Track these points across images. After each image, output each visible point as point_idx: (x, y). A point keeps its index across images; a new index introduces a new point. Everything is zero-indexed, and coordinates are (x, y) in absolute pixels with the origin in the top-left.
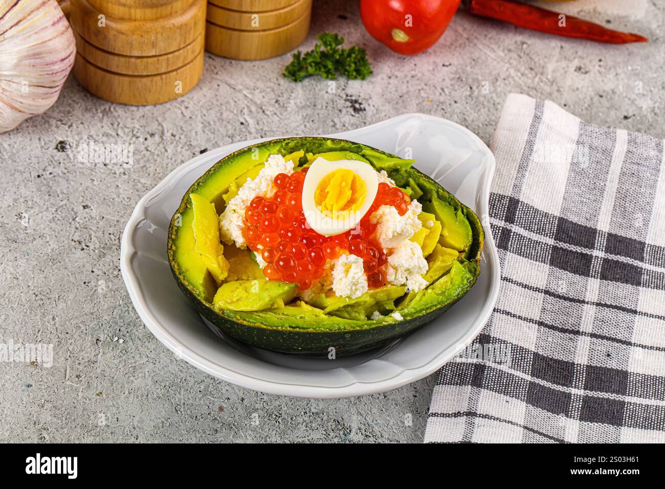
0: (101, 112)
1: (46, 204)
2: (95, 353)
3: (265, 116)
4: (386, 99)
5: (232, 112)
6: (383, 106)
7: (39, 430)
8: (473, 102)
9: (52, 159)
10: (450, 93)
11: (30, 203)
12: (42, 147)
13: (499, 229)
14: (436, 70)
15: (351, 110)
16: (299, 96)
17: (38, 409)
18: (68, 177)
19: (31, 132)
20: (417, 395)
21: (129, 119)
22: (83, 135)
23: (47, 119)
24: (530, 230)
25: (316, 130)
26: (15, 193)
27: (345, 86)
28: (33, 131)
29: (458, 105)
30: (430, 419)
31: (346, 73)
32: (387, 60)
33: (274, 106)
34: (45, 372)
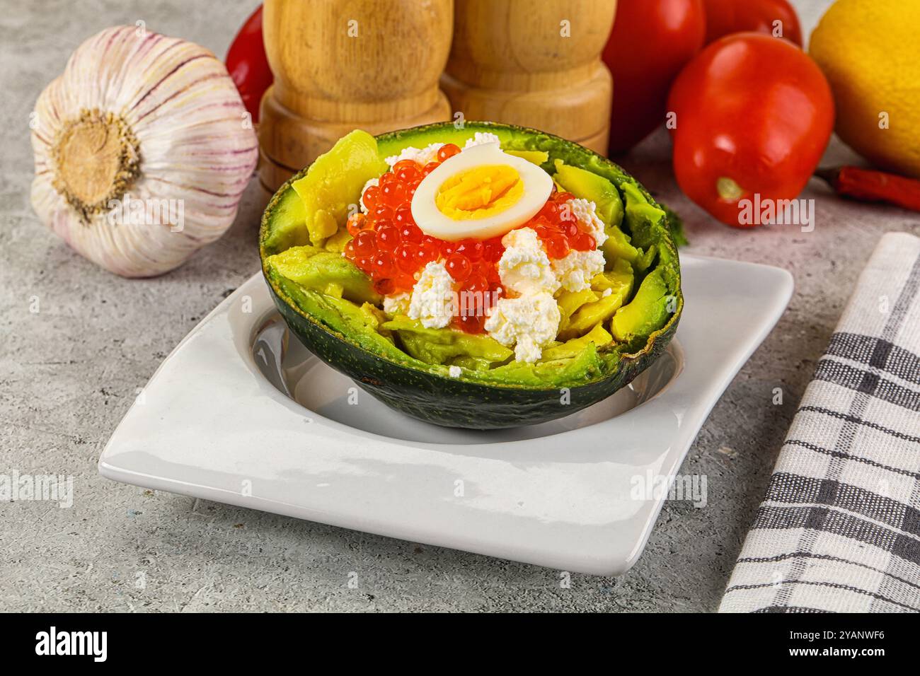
7: (143, 554)
8: (835, 276)
10: (802, 266)
12: (203, 294)
13: (861, 374)
14: (783, 245)
17: (146, 535)
19: (191, 279)
20: (723, 553)
23: (216, 269)
24: (909, 379)
26: (157, 333)
29: (812, 278)
30: (738, 565)
32: (712, 234)
34: (163, 502)
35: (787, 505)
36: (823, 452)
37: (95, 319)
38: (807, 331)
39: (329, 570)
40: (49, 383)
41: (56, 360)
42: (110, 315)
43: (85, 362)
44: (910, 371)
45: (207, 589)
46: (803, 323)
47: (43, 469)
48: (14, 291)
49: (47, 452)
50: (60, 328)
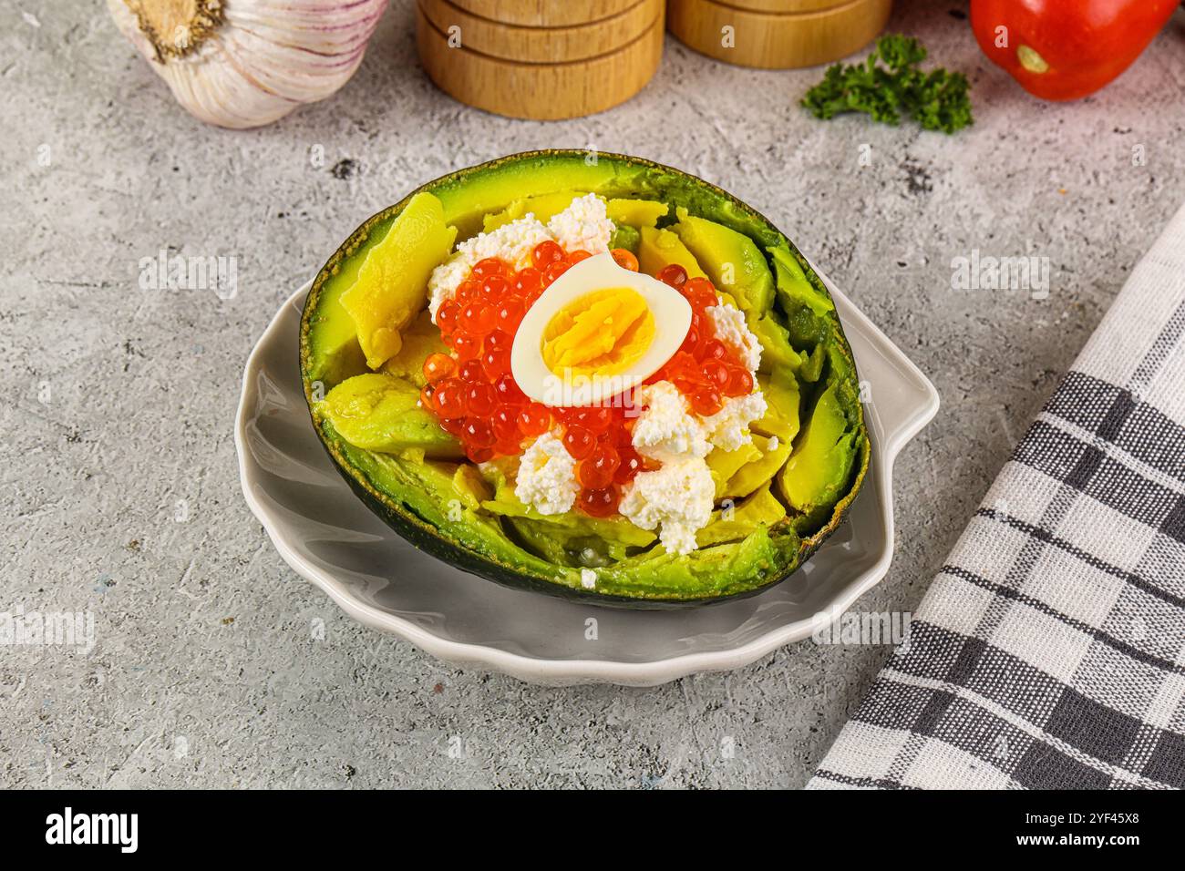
0: (440, 119)
1: (274, 267)
2: (251, 547)
3: (738, 173)
4: (980, 176)
5: (680, 156)
6: (968, 187)
7: (94, 665)
8: (1147, 206)
9: (317, 188)
10: (1108, 183)
11: (246, 260)
13: (1081, 448)
14: (1097, 137)
15: (904, 187)
16: (817, 146)
17: (108, 627)
18: (333, 224)
19: (299, 135)
20: (819, 729)
21: (485, 140)
22: (391, 154)
23: (337, 117)
24: (1144, 458)
25: (824, 212)
26: (227, 238)
27: (910, 141)
28: (304, 135)
29: (1114, 207)
31: (920, 117)
32: (1011, 105)
33: (762, 156)
34: (148, 564)
35: (909, 680)
36: (987, 588)
37: (156, 203)
38: (1071, 315)
39: (315, 716)
40: (65, 322)
41: (85, 280)
42: (176, 196)
43: (121, 285)
44: (1150, 443)
45: (153, 741)
46: (1071, 297)
47: (15, 485)
48: (66, 137)
49: (28, 454)
50: (106, 217)
